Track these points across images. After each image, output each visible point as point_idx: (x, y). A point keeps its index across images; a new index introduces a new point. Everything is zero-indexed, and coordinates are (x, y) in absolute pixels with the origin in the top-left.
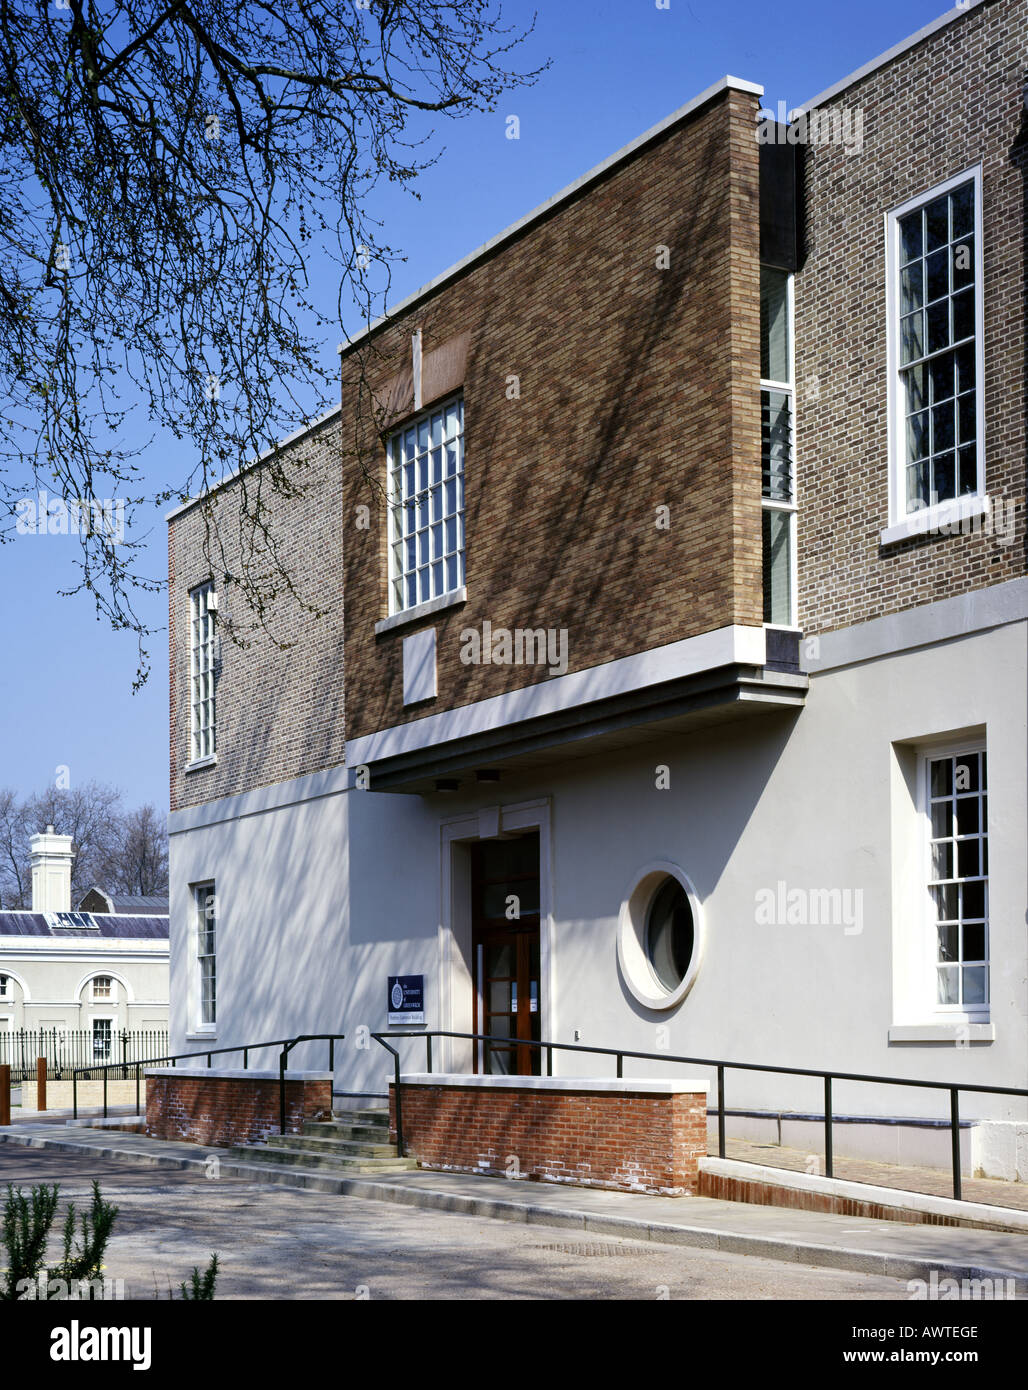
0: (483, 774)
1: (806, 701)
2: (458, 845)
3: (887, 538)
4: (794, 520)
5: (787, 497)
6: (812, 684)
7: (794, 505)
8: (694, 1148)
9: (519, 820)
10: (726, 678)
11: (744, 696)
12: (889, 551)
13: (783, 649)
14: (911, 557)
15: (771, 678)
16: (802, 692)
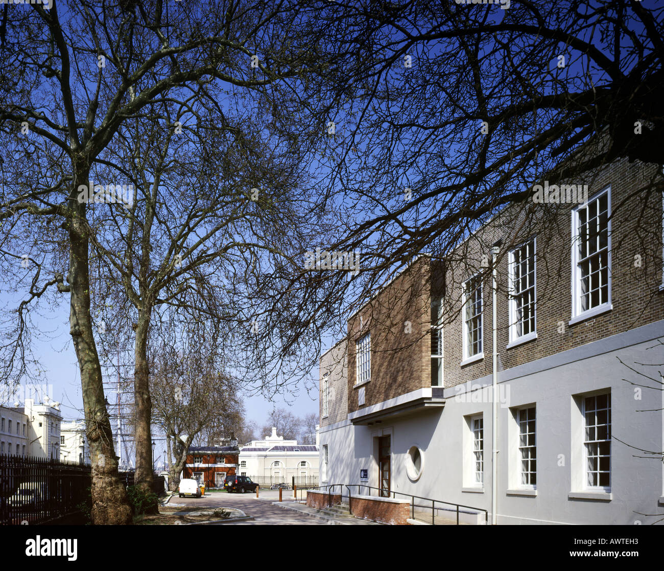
0: (377, 422)
1: (445, 405)
2: (375, 438)
3: (462, 364)
4: (443, 360)
5: (441, 354)
6: (446, 400)
7: (443, 356)
8: (406, 517)
9: (386, 433)
10: (421, 401)
11: (426, 405)
12: (463, 367)
13: (438, 393)
14: (467, 369)
15: (434, 400)
16: (444, 403)
